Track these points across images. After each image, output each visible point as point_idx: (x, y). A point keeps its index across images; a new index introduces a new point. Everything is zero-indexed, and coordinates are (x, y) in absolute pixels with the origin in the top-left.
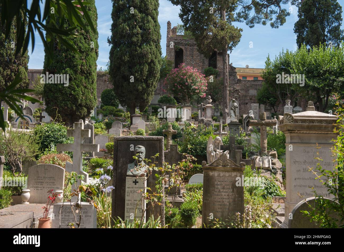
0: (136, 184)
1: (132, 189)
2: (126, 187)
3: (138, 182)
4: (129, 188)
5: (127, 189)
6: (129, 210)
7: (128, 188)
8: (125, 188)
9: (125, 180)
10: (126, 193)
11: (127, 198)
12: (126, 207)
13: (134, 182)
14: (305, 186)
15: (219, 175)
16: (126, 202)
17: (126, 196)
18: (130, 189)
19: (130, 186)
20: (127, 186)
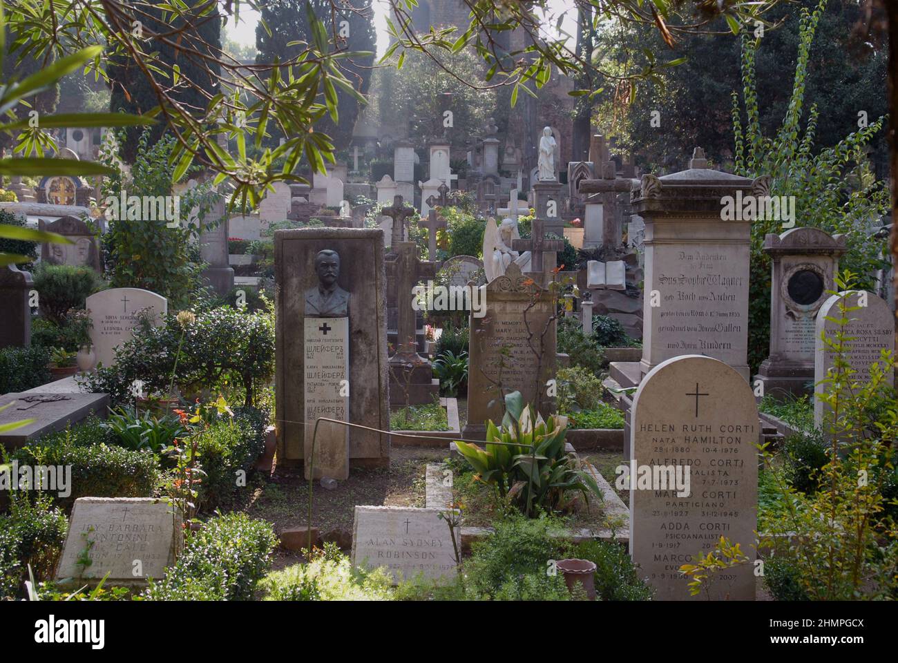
0: (325, 333)
1: (318, 344)
2: (305, 340)
3: (329, 329)
4: (311, 341)
5: (307, 345)
6: (312, 387)
7: (308, 341)
8: (303, 342)
9: (302, 324)
10: (306, 352)
11: (307, 362)
12: (306, 380)
13: (320, 329)
14: (681, 329)
15: (504, 309)
16: (306, 371)
17: (305, 358)
18: (313, 344)
19: (313, 337)
20: (307, 337)
